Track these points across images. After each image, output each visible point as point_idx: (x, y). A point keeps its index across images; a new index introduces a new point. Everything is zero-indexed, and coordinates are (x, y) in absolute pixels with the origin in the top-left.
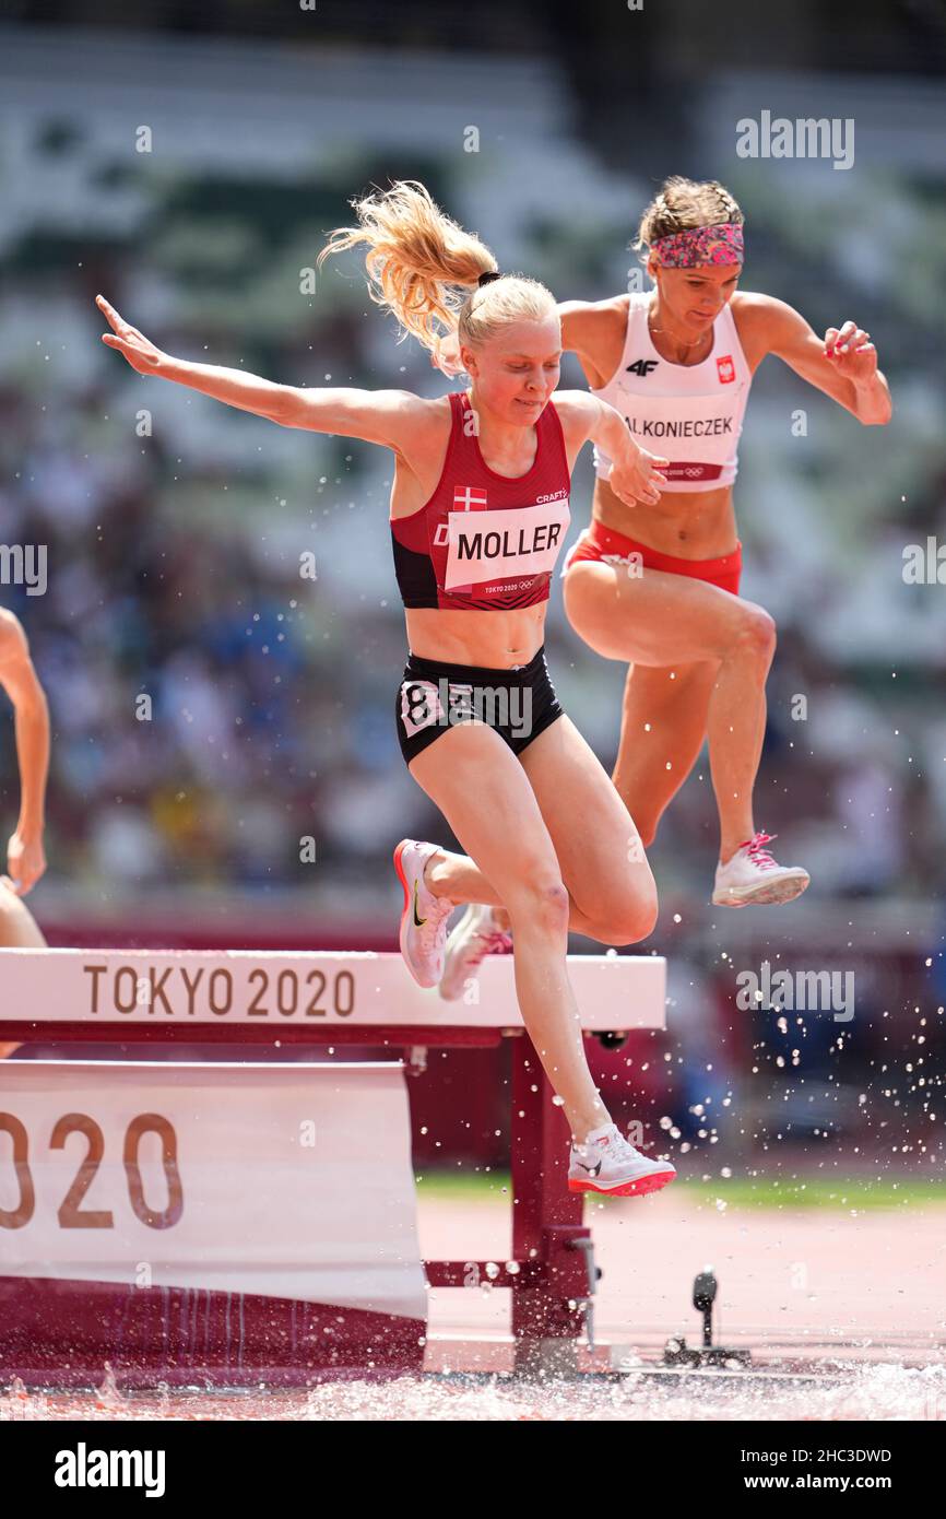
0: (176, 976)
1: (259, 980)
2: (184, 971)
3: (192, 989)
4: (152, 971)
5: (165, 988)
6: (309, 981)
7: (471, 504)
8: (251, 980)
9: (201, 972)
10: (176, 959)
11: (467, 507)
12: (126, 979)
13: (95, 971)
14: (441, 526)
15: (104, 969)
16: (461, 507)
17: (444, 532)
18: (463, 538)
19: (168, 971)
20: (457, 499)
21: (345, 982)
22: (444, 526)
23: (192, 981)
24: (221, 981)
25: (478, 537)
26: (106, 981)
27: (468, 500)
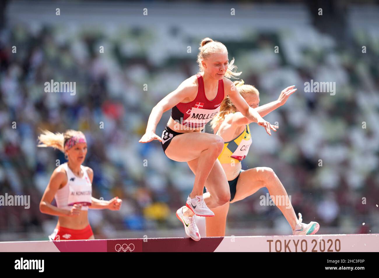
0: (292, 242)
1: (314, 242)
2: (294, 241)
3: (296, 246)
4: (285, 241)
5: (289, 245)
6: (328, 242)
7: (199, 107)
8: (312, 242)
9: (298, 241)
10: (292, 237)
11: (198, 107)
12: (278, 243)
13: (270, 241)
14: (189, 110)
15: (272, 241)
16: (196, 107)
17: (190, 112)
18: (194, 114)
19: (290, 241)
20: (196, 105)
21: (338, 242)
22: (190, 110)
23: (296, 243)
24: (304, 243)
25: (198, 115)
26: (273, 244)
27: (199, 105)
